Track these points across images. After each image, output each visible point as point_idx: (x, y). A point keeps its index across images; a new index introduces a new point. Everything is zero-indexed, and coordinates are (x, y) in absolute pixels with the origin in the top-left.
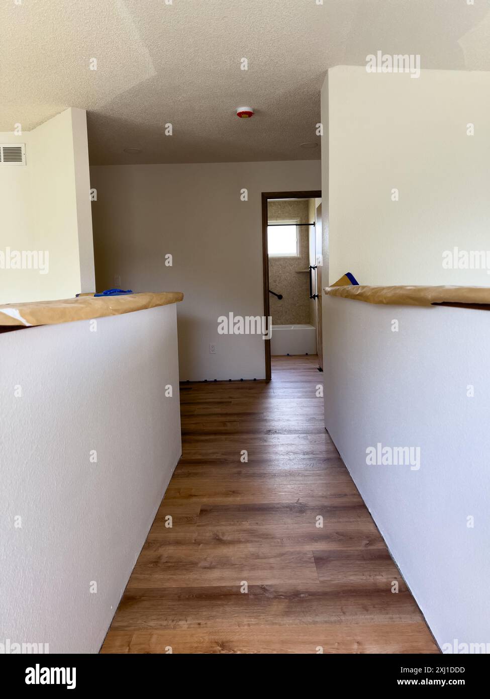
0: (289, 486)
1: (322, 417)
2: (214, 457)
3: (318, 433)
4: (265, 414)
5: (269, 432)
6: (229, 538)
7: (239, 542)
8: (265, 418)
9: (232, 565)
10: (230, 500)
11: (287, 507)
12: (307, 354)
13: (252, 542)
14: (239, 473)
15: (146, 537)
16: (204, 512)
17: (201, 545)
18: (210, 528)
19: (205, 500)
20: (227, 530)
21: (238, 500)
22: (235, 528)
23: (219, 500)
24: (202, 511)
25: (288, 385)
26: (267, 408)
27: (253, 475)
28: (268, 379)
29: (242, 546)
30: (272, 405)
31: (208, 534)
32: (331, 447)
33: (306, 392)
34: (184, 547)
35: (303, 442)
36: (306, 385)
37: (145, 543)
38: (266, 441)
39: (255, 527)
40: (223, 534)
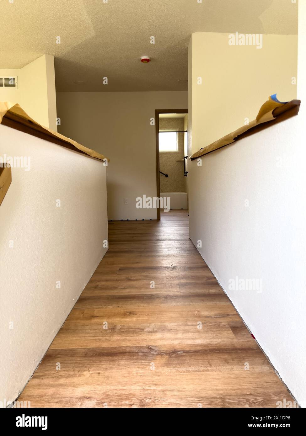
0: (167, 260)
1: (188, 234)
2: (127, 250)
3: (185, 240)
4: (156, 233)
5: (158, 240)
6: (134, 279)
7: (140, 280)
8: (156, 235)
9: (136, 288)
10: (136, 265)
11: (166, 267)
12: (182, 209)
13: (146, 280)
14: (141, 256)
15: (90, 279)
16: (121, 270)
17: (120, 281)
18: (124, 275)
19: (122, 265)
20: (133, 275)
21: (140, 265)
22: (138, 275)
23: (129, 265)
24: (119, 269)
25: (170, 222)
26: (157, 231)
27: (149, 256)
28: (159, 219)
29: (141, 281)
30: (160, 230)
31: (123, 277)
32: (192, 246)
33: (181, 225)
34: (110, 282)
35: (177, 244)
36: (180, 222)
37: (90, 281)
38: (156, 244)
39: (148, 275)
40: (131, 277)
